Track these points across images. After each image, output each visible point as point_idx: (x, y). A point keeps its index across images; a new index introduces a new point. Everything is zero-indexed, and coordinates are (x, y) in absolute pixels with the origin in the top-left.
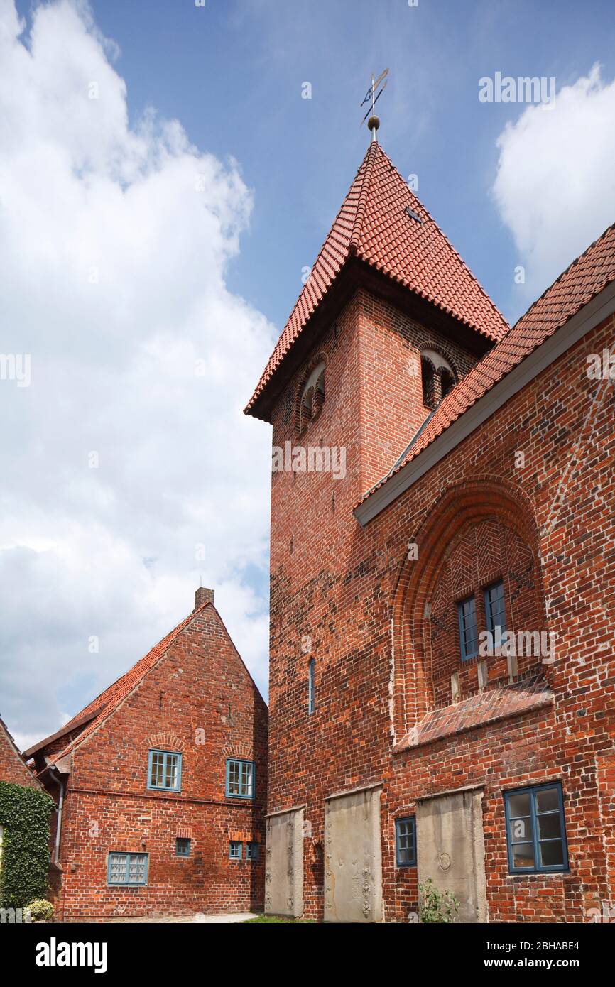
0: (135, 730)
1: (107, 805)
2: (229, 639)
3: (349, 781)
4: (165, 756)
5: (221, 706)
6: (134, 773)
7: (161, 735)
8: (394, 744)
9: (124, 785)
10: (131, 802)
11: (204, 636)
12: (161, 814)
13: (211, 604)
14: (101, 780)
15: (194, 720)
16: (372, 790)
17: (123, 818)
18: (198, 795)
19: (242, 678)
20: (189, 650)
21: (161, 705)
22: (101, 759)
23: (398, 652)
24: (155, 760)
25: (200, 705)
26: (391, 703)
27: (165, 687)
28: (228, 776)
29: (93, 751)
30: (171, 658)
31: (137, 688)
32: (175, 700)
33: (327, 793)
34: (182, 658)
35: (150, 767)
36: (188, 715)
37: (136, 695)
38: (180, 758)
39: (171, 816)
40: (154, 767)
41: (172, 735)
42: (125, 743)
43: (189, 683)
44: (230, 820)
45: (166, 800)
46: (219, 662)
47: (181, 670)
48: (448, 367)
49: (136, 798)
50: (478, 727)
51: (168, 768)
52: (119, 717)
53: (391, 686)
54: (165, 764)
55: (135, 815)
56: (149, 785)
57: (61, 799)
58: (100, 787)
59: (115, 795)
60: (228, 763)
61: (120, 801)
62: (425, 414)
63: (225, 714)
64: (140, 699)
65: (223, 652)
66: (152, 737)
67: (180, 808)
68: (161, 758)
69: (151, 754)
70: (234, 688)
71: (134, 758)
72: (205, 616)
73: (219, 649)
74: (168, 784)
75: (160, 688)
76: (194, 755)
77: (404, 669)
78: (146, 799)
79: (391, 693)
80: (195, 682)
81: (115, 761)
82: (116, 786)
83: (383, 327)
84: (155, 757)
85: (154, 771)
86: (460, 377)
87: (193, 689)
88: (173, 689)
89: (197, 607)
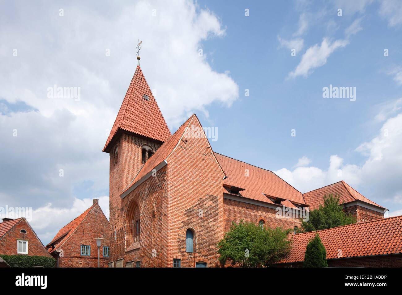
0: (77, 240)
1: (70, 260)
2: (103, 213)
3: (120, 257)
4: (85, 246)
5: (101, 232)
6: (77, 252)
7: (84, 241)
8: (126, 250)
9: (75, 255)
10: (77, 259)
11: (96, 213)
12: (85, 262)
13: (97, 204)
14: (68, 254)
15: (93, 237)
16: (122, 259)
17: (75, 263)
18: (95, 257)
19: (107, 224)
20: (91, 218)
21: (84, 233)
22: (68, 248)
23: (127, 231)
24: (83, 248)
25: (95, 232)
26: (125, 241)
27: (85, 228)
28: (104, 251)
29: (66, 246)
30: (86, 220)
31: (77, 229)
32: (88, 232)
33: (118, 259)
34: (89, 220)
35: (81, 250)
36: (91, 235)
37: (77, 231)
38: (90, 247)
39: (88, 262)
40: (83, 250)
41: (87, 241)
42: (74, 244)
43: (92, 227)
44: (105, 262)
45: (86, 258)
46: (100, 220)
47: (89, 223)
48: (151, 149)
49: (78, 258)
50: (133, 250)
51: (87, 250)
52: (72, 237)
53: (125, 238)
54: (85, 249)
55: (78, 262)
56: (81, 254)
57: (58, 259)
58: (68, 255)
59: (72, 257)
60: (104, 248)
61: (74, 259)
62: (142, 165)
63: (102, 235)
64: (78, 232)
65: (101, 217)
66: (82, 242)
67: (90, 260)
68: (84, 247)
69: (81, 246)
70: (105, 227)
71: (77, 248)
72: (96, 208)
73: (100, 216)
74: (87, 254)
75: (83, 229)
76: (94, 246)
77: (128, 234)
78: (81, 258)
79: (126, 239)
80: (93, 226)
81: (72, 249)
82: (72, 255)
83: (130, 143)
84: (83, 247)
85: (82, 251)
86: (154, 152)
87: (93, 228)
88: (87, 229)
89: (94, 205)
